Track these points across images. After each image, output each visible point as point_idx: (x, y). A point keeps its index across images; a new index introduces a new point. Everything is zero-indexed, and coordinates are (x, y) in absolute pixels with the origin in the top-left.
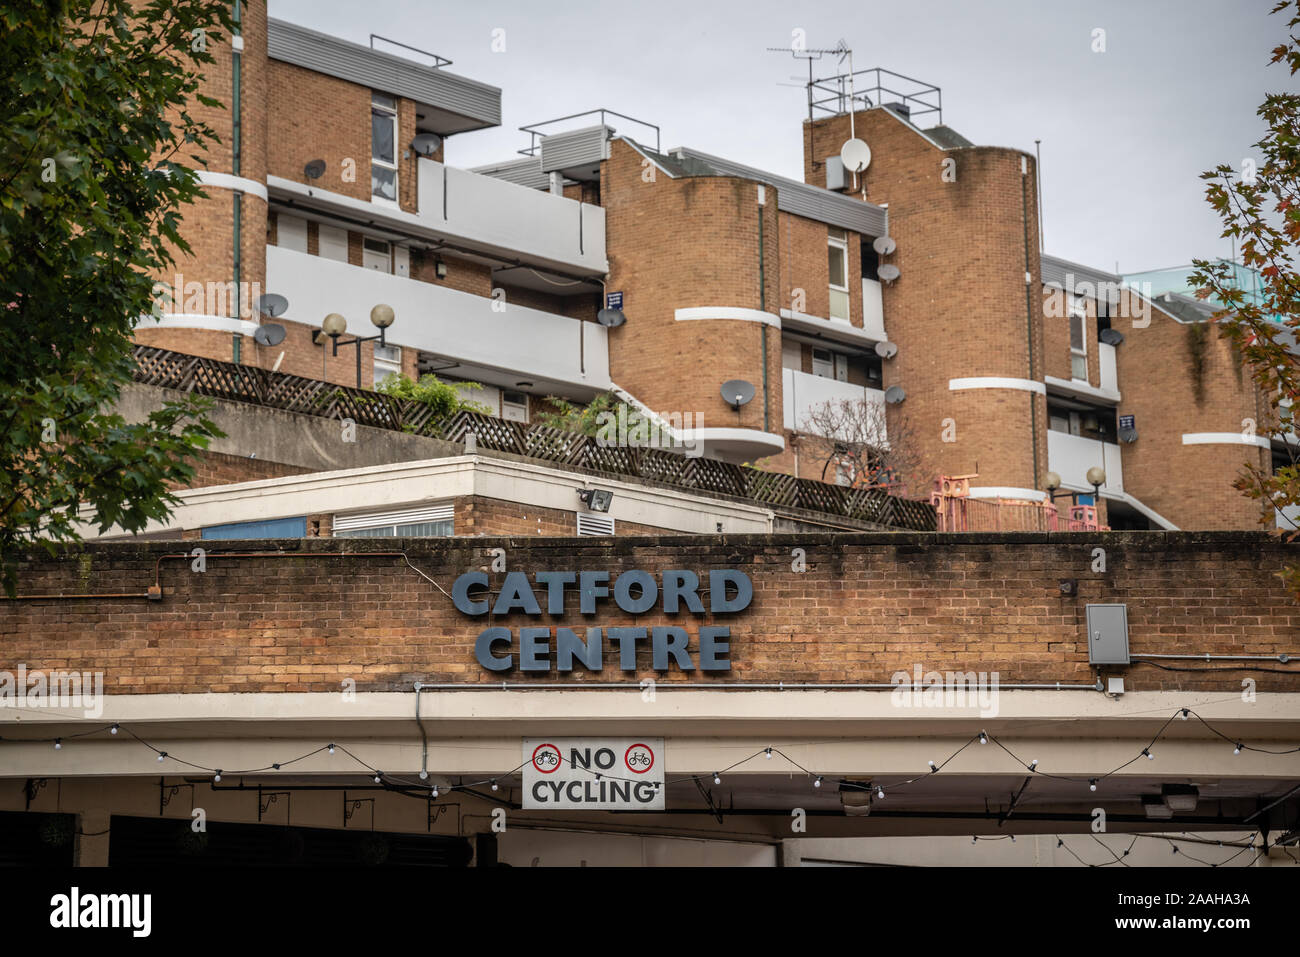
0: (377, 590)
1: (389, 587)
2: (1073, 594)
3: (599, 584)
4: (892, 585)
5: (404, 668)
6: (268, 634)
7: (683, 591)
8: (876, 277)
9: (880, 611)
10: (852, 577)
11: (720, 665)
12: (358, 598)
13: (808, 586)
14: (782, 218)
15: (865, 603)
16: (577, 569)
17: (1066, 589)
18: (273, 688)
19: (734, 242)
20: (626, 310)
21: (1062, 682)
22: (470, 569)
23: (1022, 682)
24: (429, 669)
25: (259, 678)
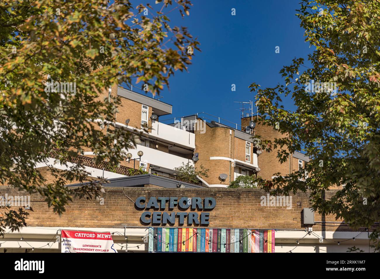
0: (116, 201)
1: (119, 201)
2: (300, 205)
3: (175, 200)
4: (253, 202)
5: (122, 222)
6: (86, 212)
7: (198, 203)
8: (256, 153)
9: (249, 209)
10: (243, 200)
11: (206, 223)
12: (110, 203)
13: (231, 202)
14: (236, 138)
15: (246, 207)
16: (169, 196)
17: (299, 204)
18: (87, 226)
19: (224, 142)
20: (199, 157)
21: (296, 228)
22: (141, 196)
23: (287, 228)
24: (129, 222)
25: (83, 224)
